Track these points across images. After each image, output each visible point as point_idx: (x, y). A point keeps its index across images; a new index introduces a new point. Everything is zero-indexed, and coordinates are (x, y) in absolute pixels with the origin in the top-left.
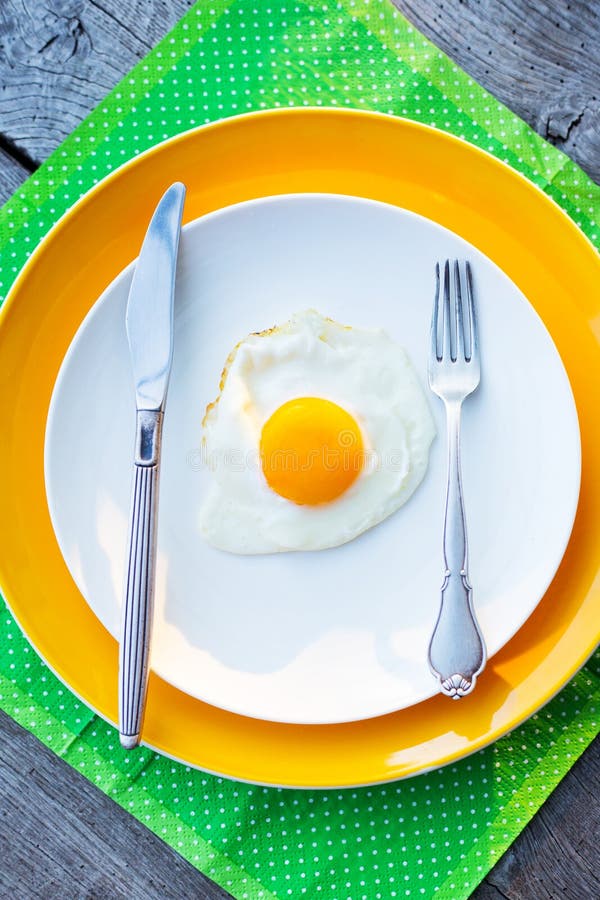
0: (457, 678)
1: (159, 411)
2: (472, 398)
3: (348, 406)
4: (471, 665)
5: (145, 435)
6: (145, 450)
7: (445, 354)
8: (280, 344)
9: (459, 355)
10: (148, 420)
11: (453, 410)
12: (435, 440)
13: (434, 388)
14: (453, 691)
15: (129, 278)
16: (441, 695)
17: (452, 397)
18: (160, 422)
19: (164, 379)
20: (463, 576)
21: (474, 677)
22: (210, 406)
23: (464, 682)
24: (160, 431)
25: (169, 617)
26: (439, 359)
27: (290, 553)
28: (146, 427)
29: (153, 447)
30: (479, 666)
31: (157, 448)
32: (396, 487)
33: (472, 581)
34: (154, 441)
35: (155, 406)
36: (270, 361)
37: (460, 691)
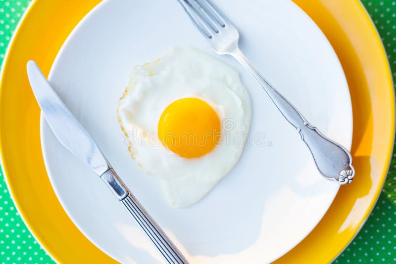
0: (343, 173)
1: (110, 169)
2: (241, 42)
3: (189, 95)
4: (344, 161)
5: (113, 185)
6: (119, 191)
7: (211, 33)
8: (135, 94)
9: (218, 27)
10: (109, 176)
11: (237, 55)
12: (240, 76)
13: (219, 53)
14: (346, 180)
15: (46, 123)
16: (342, 186)
17: (231, 48)
18: (114, 173)
19: (97, 149)
20: (307, 125)
21: (350, 165)
22: (129, 148)
23: (348, 172)
24: (117, 177)
25: (192, 253)
26: (211, 37)
27: (220, 181)
28: (110, 180)
29: (121, 186)
30: (349, 159)
31: (123, 186)
32: (241, 112)
33: (313, 124)
34: (119, 184)
35: (106, 168)
36: (137, 106)
37: (349, 177)
